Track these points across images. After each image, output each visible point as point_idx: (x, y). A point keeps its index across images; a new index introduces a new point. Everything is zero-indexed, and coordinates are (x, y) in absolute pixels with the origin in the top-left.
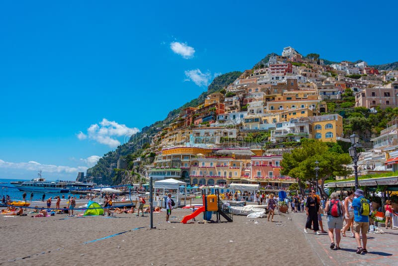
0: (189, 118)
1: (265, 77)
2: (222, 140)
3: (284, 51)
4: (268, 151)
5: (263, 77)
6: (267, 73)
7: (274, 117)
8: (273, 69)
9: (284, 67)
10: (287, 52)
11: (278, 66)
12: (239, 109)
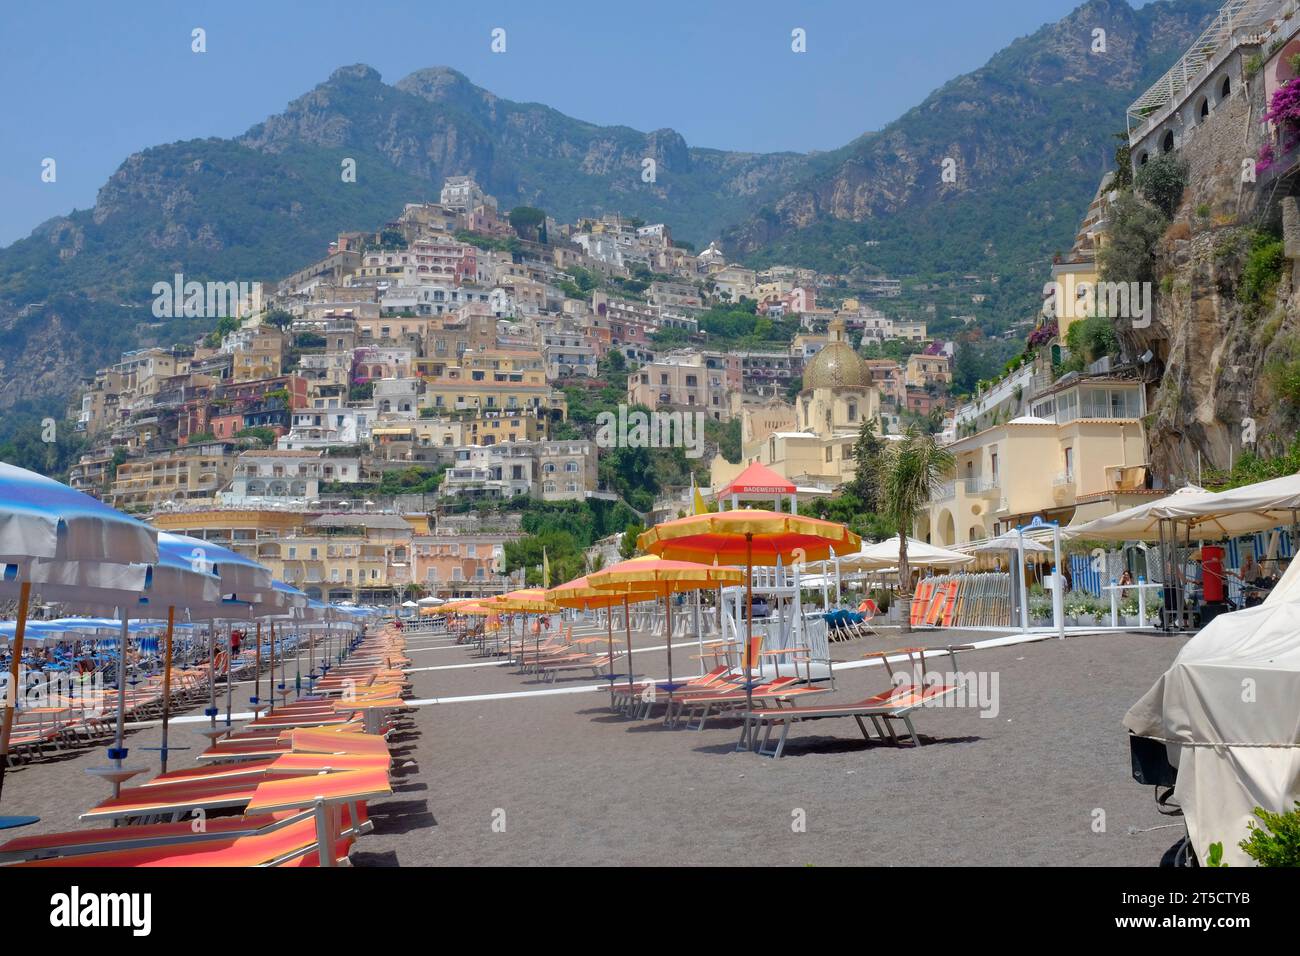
0: (193, 409)
1: (401, 283)
2: (322, 487)
3: (447, 185)
4: (443, 519)
5: (396, 281)
6: (406, 269)
7: (449, 431)
8: (423, 259)
9: (455, 254)
10: (455, 191)
11: (436, 249)
12: (347, 393)
